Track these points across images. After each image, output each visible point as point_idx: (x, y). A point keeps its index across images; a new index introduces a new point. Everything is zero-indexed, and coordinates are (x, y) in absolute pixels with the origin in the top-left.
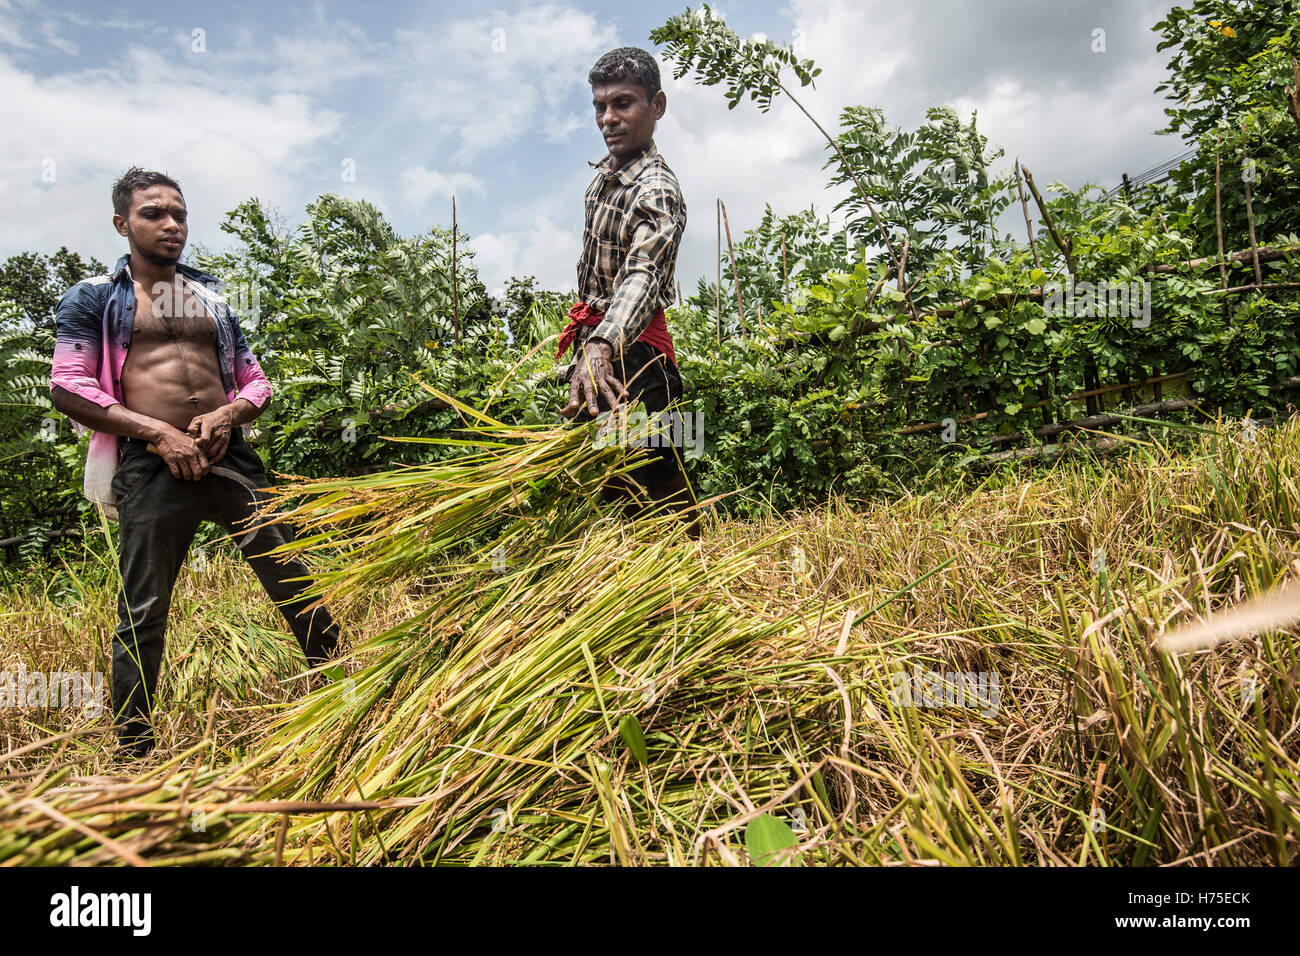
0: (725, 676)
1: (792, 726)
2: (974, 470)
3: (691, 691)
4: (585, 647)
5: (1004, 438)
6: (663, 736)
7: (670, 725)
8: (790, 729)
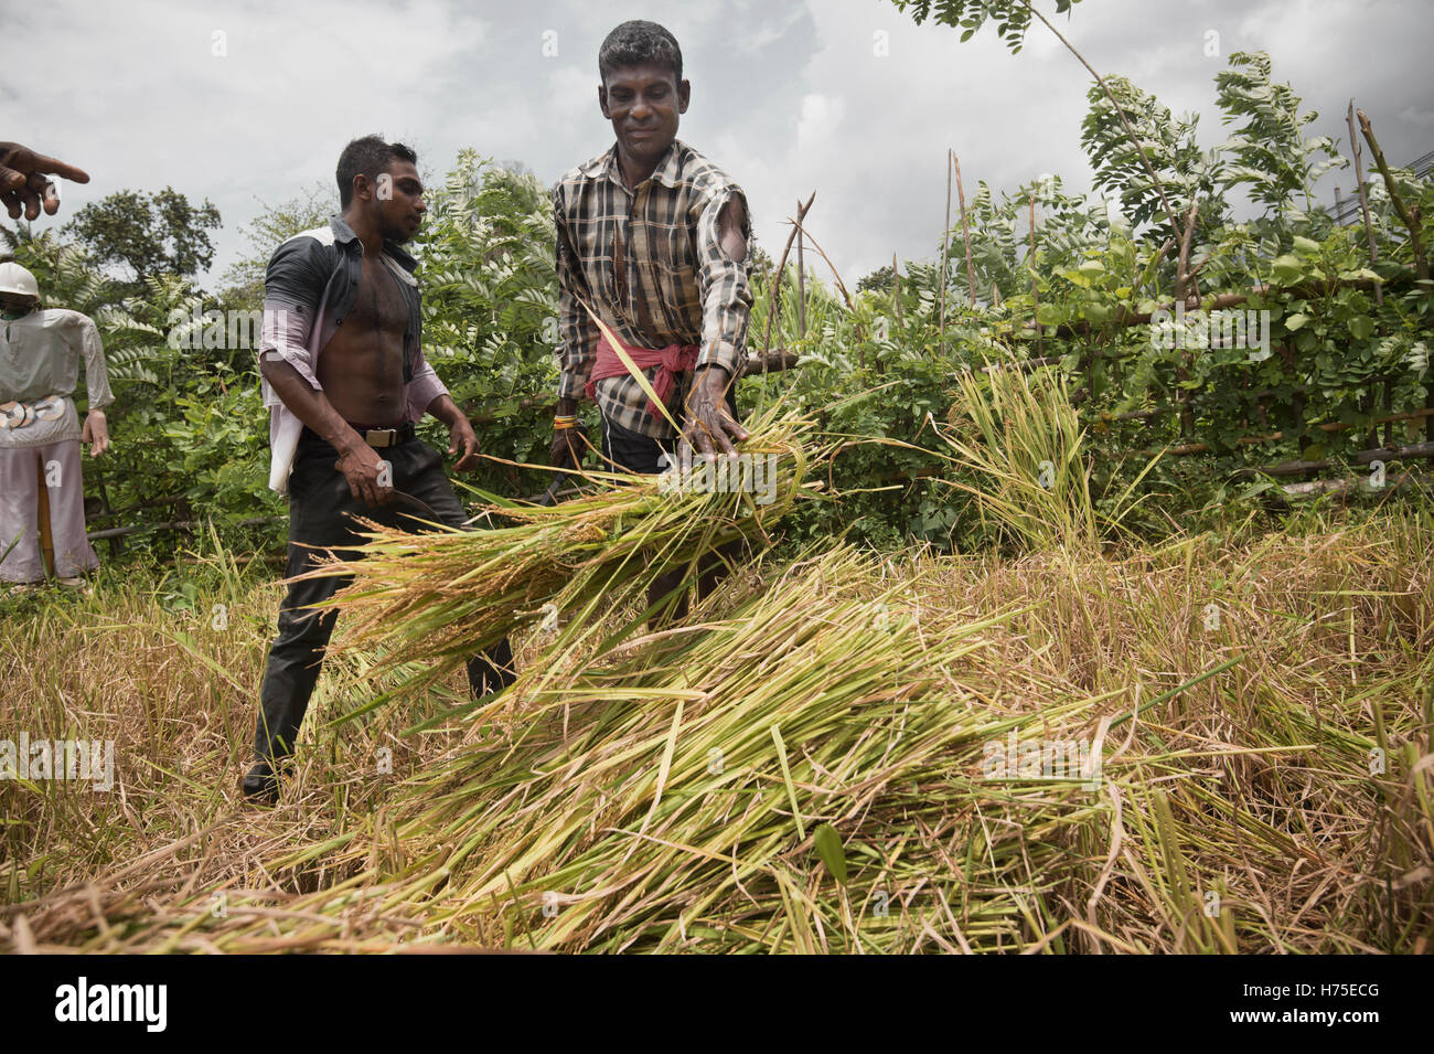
0: (943, 783)
1: (1024, 852)
2: (1266, 505)
3: (901, 797)
4: (775, 731)
5: (1311, 464)
6: (865, 849)
7: (873, 836)
8: (1020, 855)
